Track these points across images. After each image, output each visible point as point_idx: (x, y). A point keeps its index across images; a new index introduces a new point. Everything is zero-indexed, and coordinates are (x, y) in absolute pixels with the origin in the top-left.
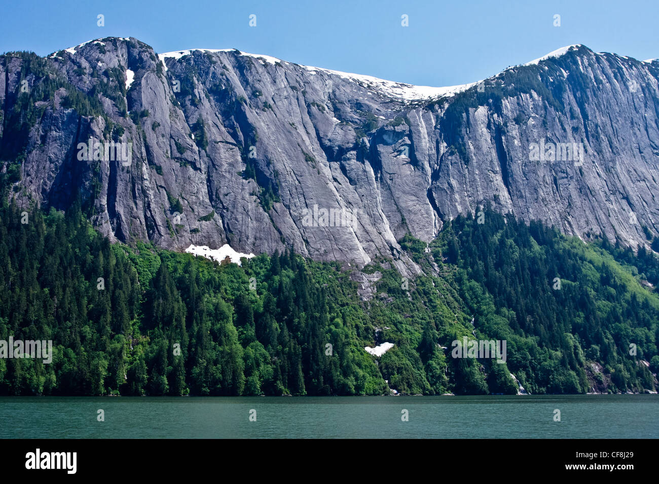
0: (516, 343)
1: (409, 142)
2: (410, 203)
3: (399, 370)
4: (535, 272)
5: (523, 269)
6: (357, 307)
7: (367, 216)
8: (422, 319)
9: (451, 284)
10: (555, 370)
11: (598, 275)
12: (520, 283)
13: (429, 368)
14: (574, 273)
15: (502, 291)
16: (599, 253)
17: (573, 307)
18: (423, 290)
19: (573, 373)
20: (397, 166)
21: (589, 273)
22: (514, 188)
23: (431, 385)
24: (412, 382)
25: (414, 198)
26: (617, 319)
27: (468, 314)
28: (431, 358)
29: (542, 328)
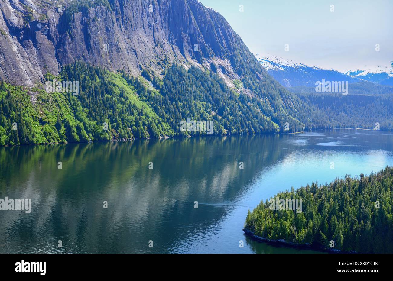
0: (89, 124)
1: (48, 28)
2: (49, 58)
3: (50, 134)
4: (96, 93)
5: (92, 91)
6: (31, 107)
7: (30, 64)
8: (56, 112)
9: (65, 97)
10: (101, 133)
11: (119, 92)
12: (91, 97)
13: (59, 133)
14: (111, 92)
15: (84, 101)
16: (121, 79)
17: (109, 107)
18: (55, 99)
19: (107, 134)
20: (43, 39)
21: (116, 91)
22: (91, 51)
23: (61, 140)
24: (55, 138)
25: (50, 55)
26: (123, 113)
27: (72, 110)
28: (60, 129)
29: (98, 117)
